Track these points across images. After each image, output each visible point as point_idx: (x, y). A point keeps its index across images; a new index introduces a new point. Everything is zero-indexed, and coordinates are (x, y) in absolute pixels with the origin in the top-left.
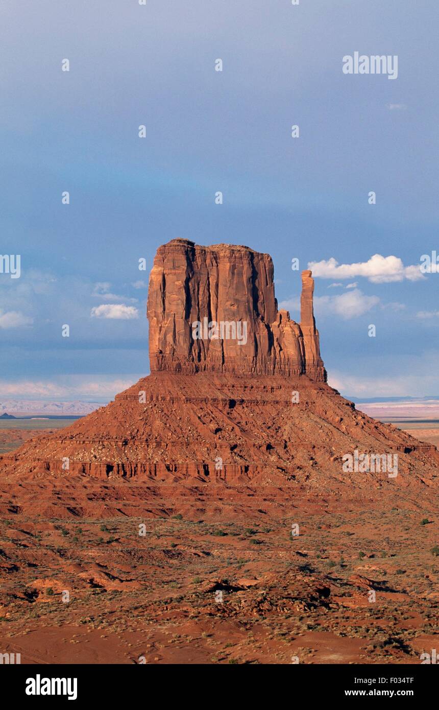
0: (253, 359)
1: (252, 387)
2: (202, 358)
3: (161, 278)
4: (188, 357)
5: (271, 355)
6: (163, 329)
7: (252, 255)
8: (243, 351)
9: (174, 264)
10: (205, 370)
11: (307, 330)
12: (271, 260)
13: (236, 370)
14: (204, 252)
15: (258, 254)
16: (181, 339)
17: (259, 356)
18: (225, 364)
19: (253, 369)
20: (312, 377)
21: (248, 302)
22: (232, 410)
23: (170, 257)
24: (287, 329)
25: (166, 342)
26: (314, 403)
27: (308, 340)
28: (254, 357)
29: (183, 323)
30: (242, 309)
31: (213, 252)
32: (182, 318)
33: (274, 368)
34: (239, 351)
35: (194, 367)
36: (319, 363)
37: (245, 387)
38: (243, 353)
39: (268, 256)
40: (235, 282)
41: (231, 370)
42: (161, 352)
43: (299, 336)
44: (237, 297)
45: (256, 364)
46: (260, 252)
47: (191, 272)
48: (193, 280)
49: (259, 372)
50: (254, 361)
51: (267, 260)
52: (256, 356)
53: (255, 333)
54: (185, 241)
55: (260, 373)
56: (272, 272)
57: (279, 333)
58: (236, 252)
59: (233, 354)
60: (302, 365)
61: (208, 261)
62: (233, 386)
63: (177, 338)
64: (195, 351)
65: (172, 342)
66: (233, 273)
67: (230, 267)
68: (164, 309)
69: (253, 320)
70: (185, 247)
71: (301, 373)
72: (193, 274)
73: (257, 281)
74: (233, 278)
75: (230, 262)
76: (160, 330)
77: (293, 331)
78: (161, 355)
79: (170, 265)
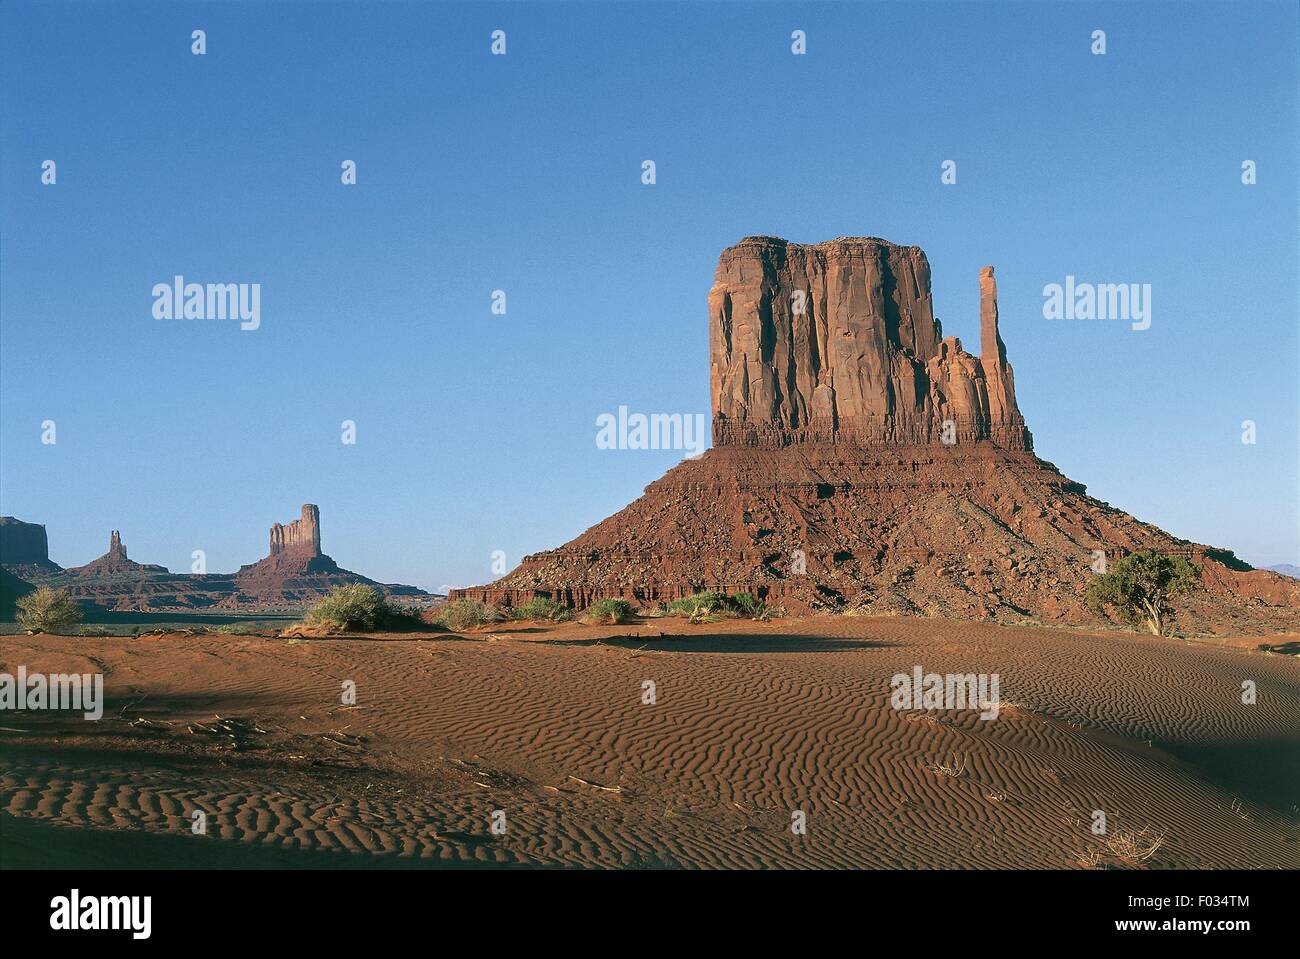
0: (887, 420)
1: (878, 464)
2: (801, 422)
3: (721, 300)
4: (770, 422)
5: (923, 410)
6: (727, 380)
7: (883, 252)
8: (867, 405)
9: (741, 275)
10: (802, 440)
11: (990, 366)
12: (923, 254)
13: (857, 438)
14: (800, 252)
15: (898, 249)
16: (757, 393)
17: (899, 411)
18: (840, 430)
19: (887, 435)
20: (1001, 443)
21: (875, 326)
22: (824, 501)
23: (736, 264)
24: (955, 368)
25: (732, 399)
26: (983, 484)
27: (993, 382)
28: (886, 415)
29: (760, 368)
30: (863, 338)
31: (817, 252)
32: (757, 360)
33: (930, 431)
34: (860, 407)
35: (781, 437)
36: (1015, 418)
37: (864, 464)
38: (868, 410)
39: (918, 249)
40: (849, 296)
41: (848, 439)
42: (722, 416)
43: (976, 377)
44: (853, 320)
45: (893, 427)
46: (902, 245)
47: (773, 286)
48: (778, 299)
49: (900, 440)
50: (889, 422)
51: (914, 257)
52: (891, 412)
53: (889, 377)
54: (763, 239)
55: (902, 441)
56: (926, 274)
57: (940, 374)
58: (852, 248)
59: (850, 412)
60: (981, 425)
61: (809, 267)
62: (841, 464)
63: (751, 392)
64: (785, 411)
65: (742, 400)
66: (846, 282)
67: (840, 272)
68: (730, 350)
69: (886, 355)
70: (761, 246)
71: (980, 438)
72: (779, 289)
73: (896, 292)
74: (845, 289)
75: (840, 265)
76: (723, 383)
77: (964, 368)
78: (721, 421)
79: (736, 278)
